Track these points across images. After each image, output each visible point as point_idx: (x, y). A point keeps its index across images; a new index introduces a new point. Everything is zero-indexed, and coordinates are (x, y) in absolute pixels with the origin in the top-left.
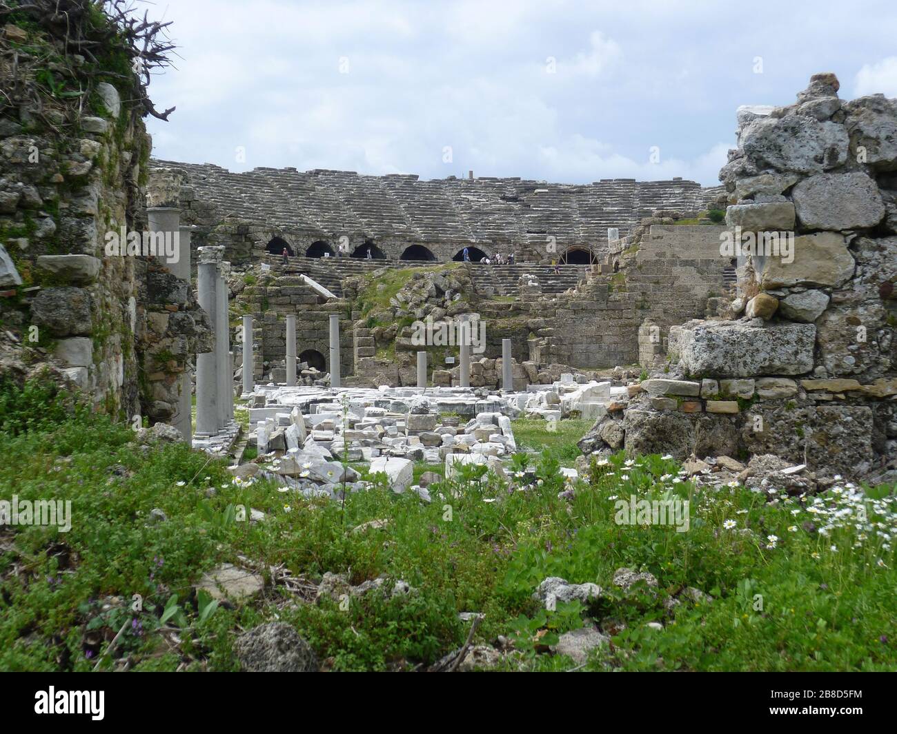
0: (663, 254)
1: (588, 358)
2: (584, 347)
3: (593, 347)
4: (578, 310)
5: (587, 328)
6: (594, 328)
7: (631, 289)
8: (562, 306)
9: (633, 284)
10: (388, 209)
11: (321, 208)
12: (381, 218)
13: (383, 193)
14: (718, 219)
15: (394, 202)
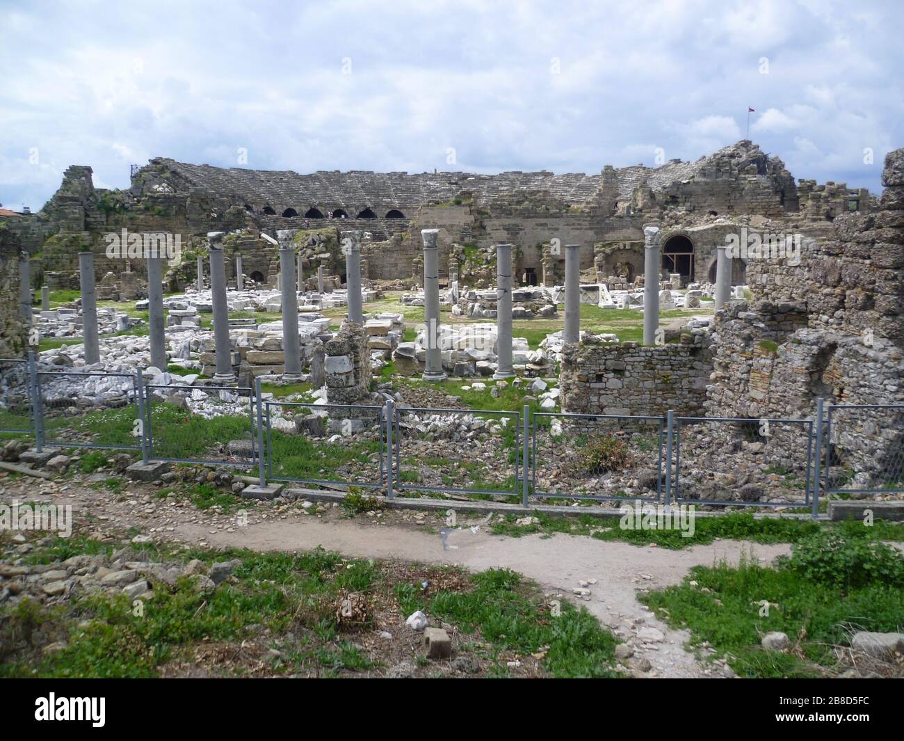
0: (429, 222)
4: (385, 250)
5: (389, 260)
6: (393, 259)
7: (412, 240)
8: (378, 248)
9: (414, 237)
10: (384, 191)
11: (345, 192)
12: (377, 196)
13: (384, 182)
14: (458, 203)
15: (389, 187)
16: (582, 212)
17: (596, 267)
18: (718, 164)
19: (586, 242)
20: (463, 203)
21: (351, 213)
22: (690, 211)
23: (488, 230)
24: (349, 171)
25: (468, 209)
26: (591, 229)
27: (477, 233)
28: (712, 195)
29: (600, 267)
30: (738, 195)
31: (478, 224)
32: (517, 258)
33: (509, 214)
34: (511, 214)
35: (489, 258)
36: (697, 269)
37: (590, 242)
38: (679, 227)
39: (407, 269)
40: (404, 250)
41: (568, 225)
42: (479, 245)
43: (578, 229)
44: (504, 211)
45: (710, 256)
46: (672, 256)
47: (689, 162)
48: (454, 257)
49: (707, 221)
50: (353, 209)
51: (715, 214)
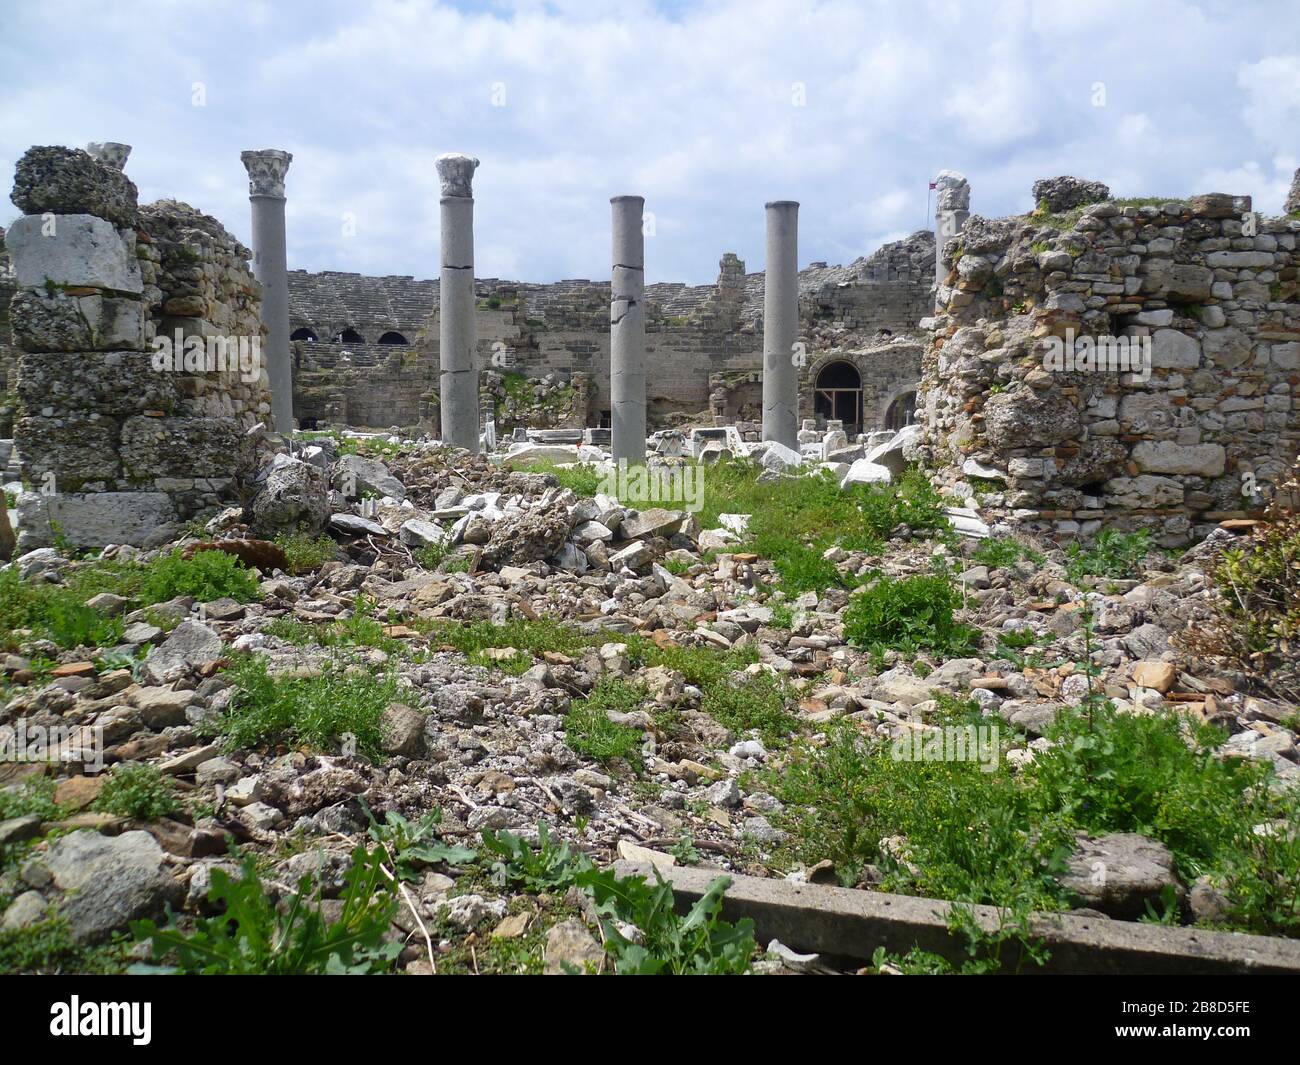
1: (383, 419)
2: (379, 410)
3: (388, 411)
4: (375, 380)
5: (381, 395)
6: (388, 395)
7: (420, 364)
8: (362, 377)
9: (421, 359)
10: (376, 303)
11: (314, 302)
12: (366, 310)
13: (377, 291)
14: (494, 306)
15: (384, 298)
16: (691, 324)
17: (712, 409)
18: (892, 259)
19: (696, 370)
20: (502, 306)
21: (324, 334)
22: (851, 329)
23: (543, 350)
24: (322, 271)
25: (510, 315)
26: (704, 350)
27: (524, 354)
28: (884, 305)
29: (720, 409)
30: (922, 306)
31: (526, 339)
32: (589, 393)
33: (576, 324)
34: (579, 325)
35: (544, 394)
36: (868, 413)
37: (702, 370)
38: (839, 349)
39: (411, 411)
40: (406, 379)
41: (668, 343)
42: (527, 373)
43: (683, 350)
44: (567, 320)
45: (887, 394)
46: (830, 393)
47: (840, 266)
48: (487, 391)
49: (879, 341)
50: (326, 328)
51: (889, 333)
